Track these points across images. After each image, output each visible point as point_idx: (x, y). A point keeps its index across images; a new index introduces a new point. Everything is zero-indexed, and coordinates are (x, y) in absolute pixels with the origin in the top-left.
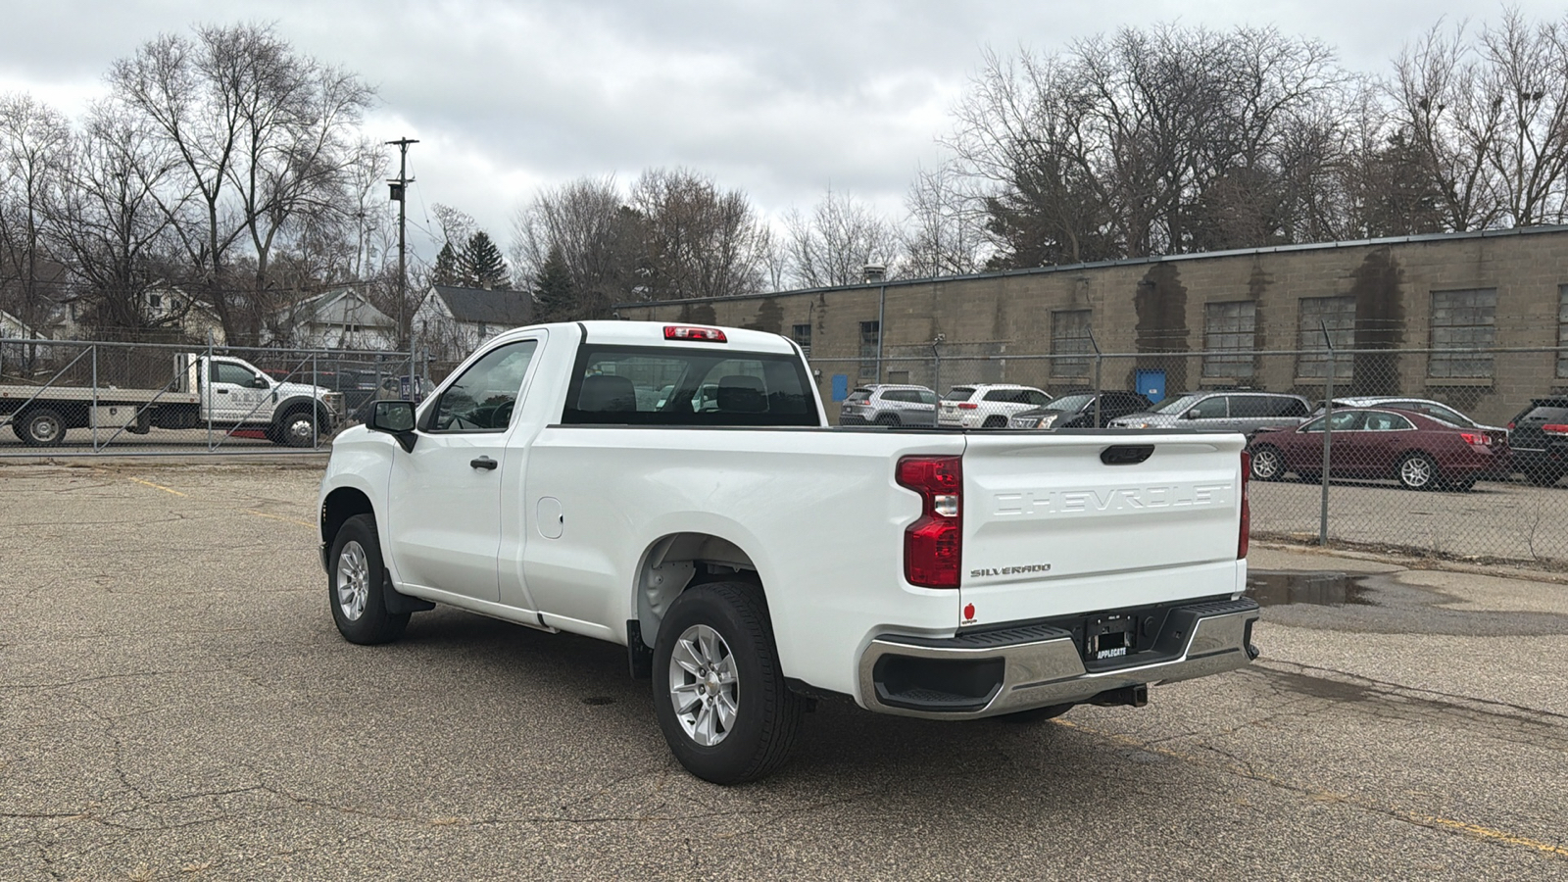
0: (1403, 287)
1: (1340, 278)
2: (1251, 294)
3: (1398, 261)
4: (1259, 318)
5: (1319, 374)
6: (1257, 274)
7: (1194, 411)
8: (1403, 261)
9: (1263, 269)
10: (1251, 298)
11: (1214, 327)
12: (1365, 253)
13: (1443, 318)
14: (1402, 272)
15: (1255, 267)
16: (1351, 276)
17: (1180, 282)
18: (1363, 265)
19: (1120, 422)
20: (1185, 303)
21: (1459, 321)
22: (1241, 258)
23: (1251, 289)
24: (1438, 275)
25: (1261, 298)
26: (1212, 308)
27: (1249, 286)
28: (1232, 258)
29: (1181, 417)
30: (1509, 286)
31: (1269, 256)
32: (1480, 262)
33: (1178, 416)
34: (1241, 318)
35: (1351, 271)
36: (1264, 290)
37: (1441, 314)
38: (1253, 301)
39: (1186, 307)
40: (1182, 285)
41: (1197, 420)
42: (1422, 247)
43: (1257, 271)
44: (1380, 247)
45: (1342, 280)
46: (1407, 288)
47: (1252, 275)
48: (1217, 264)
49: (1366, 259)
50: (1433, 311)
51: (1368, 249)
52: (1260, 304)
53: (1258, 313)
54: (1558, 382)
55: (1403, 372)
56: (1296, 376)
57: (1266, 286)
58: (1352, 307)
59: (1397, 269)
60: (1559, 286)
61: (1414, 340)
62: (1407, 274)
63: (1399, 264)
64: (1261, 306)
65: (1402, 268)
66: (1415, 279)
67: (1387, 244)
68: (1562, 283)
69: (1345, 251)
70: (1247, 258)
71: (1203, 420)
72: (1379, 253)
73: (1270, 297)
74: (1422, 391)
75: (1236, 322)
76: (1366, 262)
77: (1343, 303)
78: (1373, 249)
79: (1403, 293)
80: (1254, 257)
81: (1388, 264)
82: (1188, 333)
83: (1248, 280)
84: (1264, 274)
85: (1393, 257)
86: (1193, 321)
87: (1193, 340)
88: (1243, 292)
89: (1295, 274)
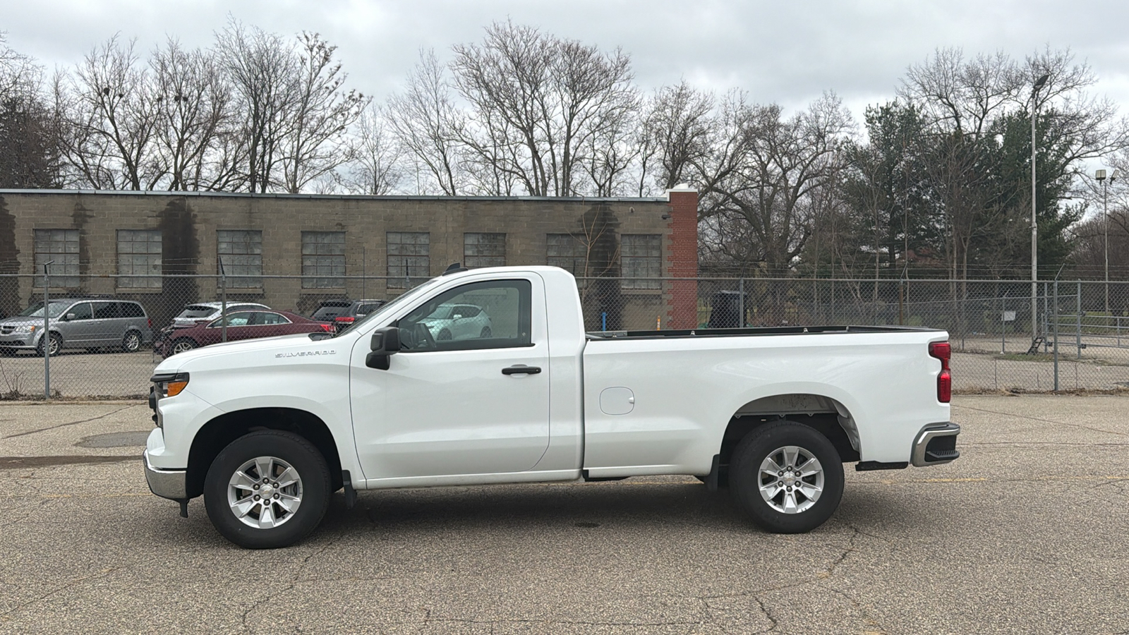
0: (197, 226)
1: (148, 217)
2: (74, 224)
3: (193, 208)
4: (83, 243)
5: (135, 286)
6: (80, 210)
7: (69, 314)
8: (196, 209)
9: (85, 206)
10: (74, 227)
11: (41, 247)
12: (167, 201)
13: (225, 248)
14: (195, 216)
15: (77, 204)
16: (157, 216)
17: (8, 211)
18: (166, 209)
19: (7, 324)
20: (14, 228)
21: (236, 251)
22: (64, 196)
23: (75, 221)
24: (222, 219)
25: (84, 228)
26: (40, 234)
27: (72, 218)
28: (56, 195)
29: (59, 320)
30: (270, 230)
31: (89, 197)
32: (250, 213)
33: (58, 319)
34: (66, 242)
35: (157, 213)
36: (86, 222)
37: (223, 246)
38: (77, 230)
39: (15, 231)
40: (10, 213)
41: (72, 322)
42: (209, 200)
43: (80, 207)
44: (178, 197)
45: (149, 219)
46: (200, 227)
47: (75, 210)
48: (42, 199)
49: (168, 205)
50: (218, 243)
51: (170, 198)
52: (83, 232)
53: (82, 239)
54: (304, 291)
55: (200, 285)
56: (117, 287)
57: (89, 220)
58: (158, 238)
59: (192, 213)
60: (301, 232)
61: (206, 264)
62: (199, 218)
63: (193, 211)
64: (84, 234)
65: (195, 213)
66: (205, 221)
67: (184, 196)
68: (303, 230)
69: (152, 198)
70: (70, 196)
71: (75, 321)
72: (178, 202)
73: (91, 227)
74: (215, 298)
75: (60, 245)
76: (168, 207)
77: (150, 235)
78: (173, 198)
79: (197, 230)
80: (76, 196)
81: (184, 209)
82: (18, 252)
83: (71, 214)
84: (85, 210)
85: (189, 205)
86: (22, 242)
87: (24, 259)
88: (68, 222)
89: (112, 212)
